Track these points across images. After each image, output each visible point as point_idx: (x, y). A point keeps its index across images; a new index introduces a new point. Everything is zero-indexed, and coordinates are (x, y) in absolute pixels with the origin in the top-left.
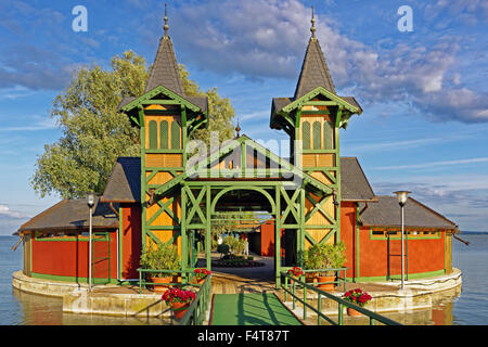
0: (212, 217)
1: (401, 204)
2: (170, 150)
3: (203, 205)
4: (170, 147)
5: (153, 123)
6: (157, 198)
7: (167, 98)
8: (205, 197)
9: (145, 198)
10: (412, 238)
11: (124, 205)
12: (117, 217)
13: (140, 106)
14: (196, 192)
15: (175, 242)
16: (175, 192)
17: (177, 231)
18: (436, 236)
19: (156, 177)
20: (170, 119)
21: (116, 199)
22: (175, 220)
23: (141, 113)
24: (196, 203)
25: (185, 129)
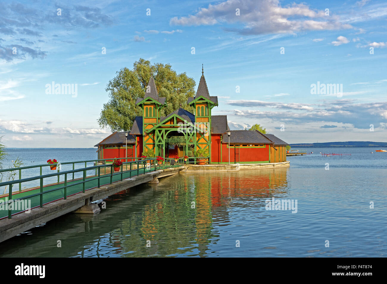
0: (165, 140)
1: (229, 136)
2: (152, 117)
3: (162, 136)
4: (152, 116)
5: (147, 108)
6: (148, 134)
7: (151, 100)
8: (163, 134)
9: (144, 134)
10: (250, 147)
11: (137, 136)
12: (135, 140)
13: (142, 103)
14: (160, 131)
15: (154, 149)
16: (153, 132)
17: (154, 145)
18: (264, 147)
19: (148, 127)
20: (152, 107)
21: (135, 134)
22: (154, 141)
23: (143, 106)
24: (160, 135)
25: (157, 110)
